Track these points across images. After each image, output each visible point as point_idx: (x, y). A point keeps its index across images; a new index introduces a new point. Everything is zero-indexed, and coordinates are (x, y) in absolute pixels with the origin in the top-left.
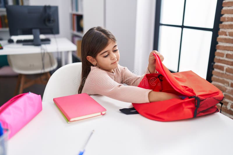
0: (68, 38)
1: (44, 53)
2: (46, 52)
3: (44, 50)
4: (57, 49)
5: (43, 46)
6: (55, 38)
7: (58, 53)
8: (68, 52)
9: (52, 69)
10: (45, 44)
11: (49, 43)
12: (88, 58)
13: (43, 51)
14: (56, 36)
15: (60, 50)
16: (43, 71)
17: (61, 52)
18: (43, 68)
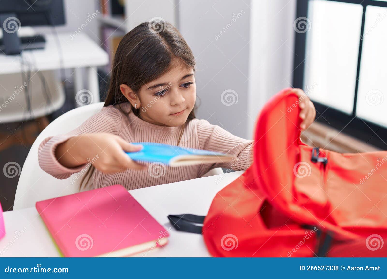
0: (90, 36)
1: (29, 73)
2: (33, 69)
3: (29, 65)
4: (61, 61)
5: (27, 56)
6: (55, 33)
7: (63, 70)
8: (87, 69)
9: (49, 109)
10: (31, 49)
11: (42, 48)
12: (123, 89)
13: (26, 69)
14: (58, 29)
15: (68, 64)
16: (27, 116)
17: (73, 70)
18: (29, 108)
